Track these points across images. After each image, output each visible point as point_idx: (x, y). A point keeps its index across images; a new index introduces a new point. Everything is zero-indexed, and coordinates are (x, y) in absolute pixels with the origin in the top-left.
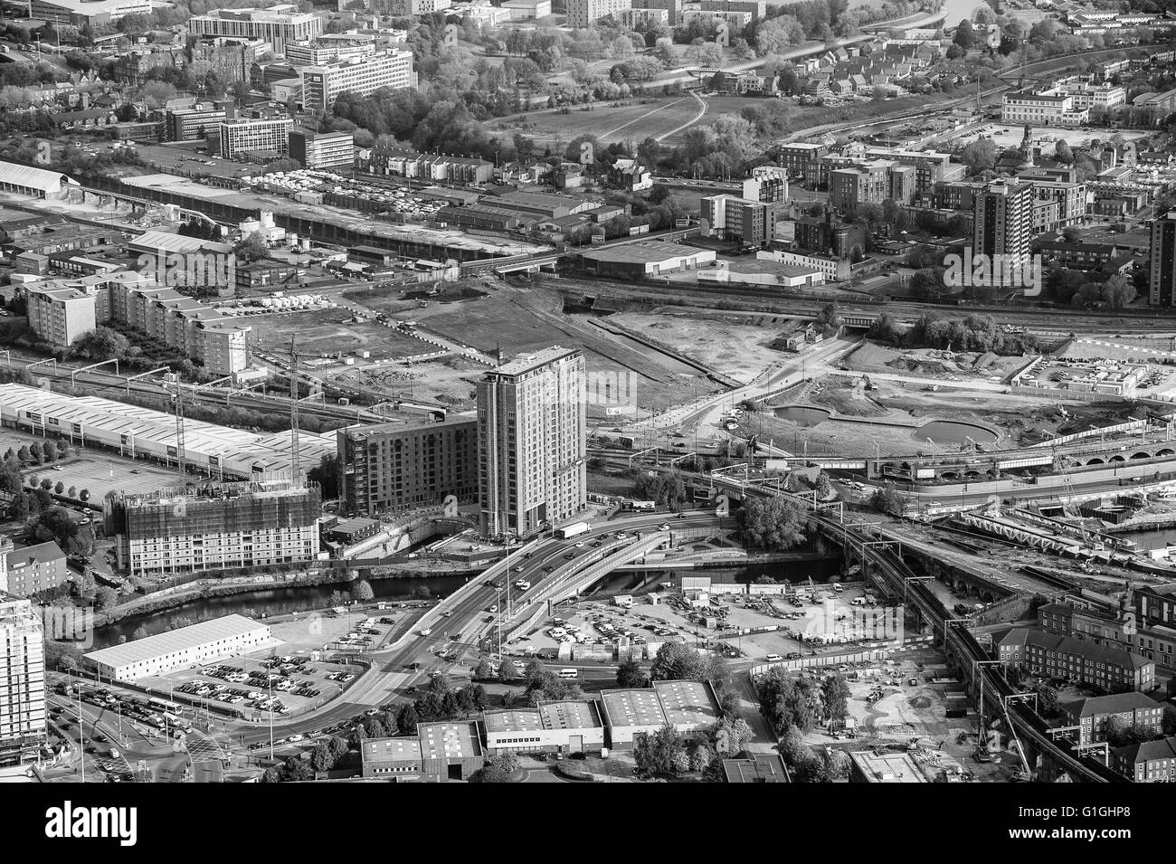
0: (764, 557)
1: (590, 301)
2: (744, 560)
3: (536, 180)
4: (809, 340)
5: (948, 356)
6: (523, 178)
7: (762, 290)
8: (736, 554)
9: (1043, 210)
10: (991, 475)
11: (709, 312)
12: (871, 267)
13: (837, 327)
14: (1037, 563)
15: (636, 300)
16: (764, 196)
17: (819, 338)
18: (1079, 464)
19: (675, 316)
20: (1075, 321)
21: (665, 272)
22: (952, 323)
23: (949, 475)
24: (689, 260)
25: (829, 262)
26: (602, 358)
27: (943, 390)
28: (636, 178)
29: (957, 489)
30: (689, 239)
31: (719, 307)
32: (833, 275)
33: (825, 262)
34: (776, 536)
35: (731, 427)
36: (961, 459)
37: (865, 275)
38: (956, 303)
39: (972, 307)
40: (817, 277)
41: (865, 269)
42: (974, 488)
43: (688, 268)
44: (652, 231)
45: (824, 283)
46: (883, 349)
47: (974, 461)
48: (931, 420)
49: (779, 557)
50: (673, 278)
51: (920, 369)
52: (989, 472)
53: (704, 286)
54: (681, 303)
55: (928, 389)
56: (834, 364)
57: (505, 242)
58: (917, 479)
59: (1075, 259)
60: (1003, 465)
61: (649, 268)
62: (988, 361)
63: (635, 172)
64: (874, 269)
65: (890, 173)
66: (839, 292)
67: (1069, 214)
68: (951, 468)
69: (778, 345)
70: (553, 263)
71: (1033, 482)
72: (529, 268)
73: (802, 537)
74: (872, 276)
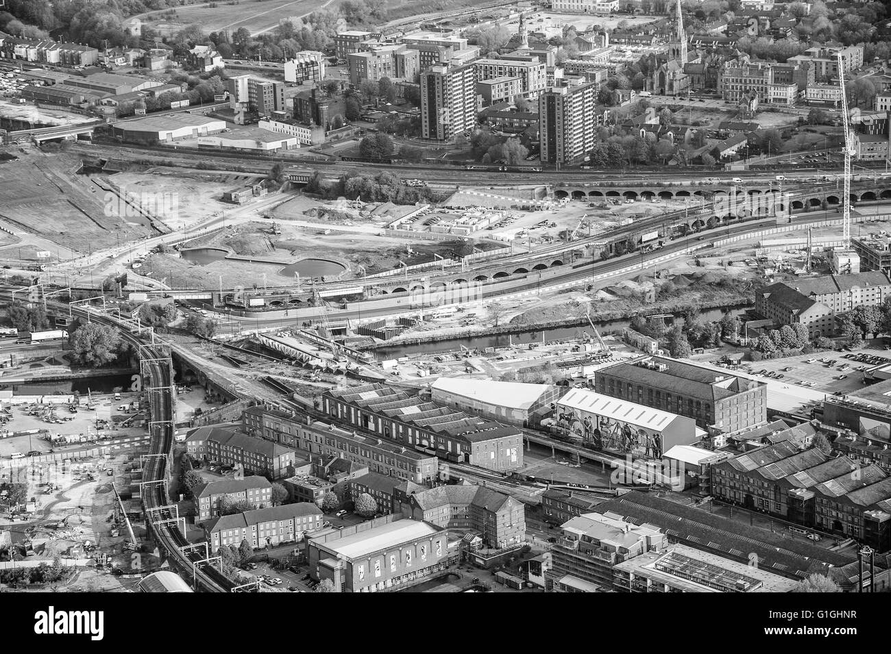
0: (86, 373)
1: (103, 163)
2: (68, 375)
3: (131, 63)
4: (256, 193)
5: (356, 205)
6: (120, 61)
7: (246, 153)
8: (62, 370)
9: (506, 85)
10: (311, 302)
11: (189, 171)
12: (345, 133)
13: (282, 183)
14: (281, 374)
15: (137, 162)
16: (300, 75)
17: (264, 192)
18: (385, 292)
19: (162, 175)
20: (471, 176)
21: (179, 139)
22: (365, 179)
23: (276, 303)
24: (200, 129)
25: (306, 130)
26: (76, 210)
27: (333, 233)
28: (208, 61)
29: (280, 314)
30: (217, 111)
31: (200, 167)
32: (310, 140)
33: (303, 129)
34: (89, 356)
35: (135, 266)
36: (287, 290)
37: (338, 139)
38: (390, 162)
39: (402, 165)
40: (292, 142)
41: (340, 135)
42: (293, 313)
43: (200, 135)
44: (192, 104)
45: (299, 147)
46: (308, 200)
47: (299, 292)
48: (304, 258)
49: (98, 372)
50: (183, 144)
51: (326, 216)
52: (308, 300)
53: (202, 150)
54: (170, 165)
55: (321, 233)
56: (261, 214)
57: (65, 114)
58: (250, 307)
59: (511, 124)
60: (323, 294)
61: (163, 135)
62: (384, 210)
63: (207, 57)
64: (348, 135)
65: (395, 56)
66: (308, 154)
67: (531, 88)
68: (278, 298)
69: (226, 199)
70: (89, 132)
71: (344, 307)
72: (67, 136)
73: (114, 356)
74: (345, 140)
